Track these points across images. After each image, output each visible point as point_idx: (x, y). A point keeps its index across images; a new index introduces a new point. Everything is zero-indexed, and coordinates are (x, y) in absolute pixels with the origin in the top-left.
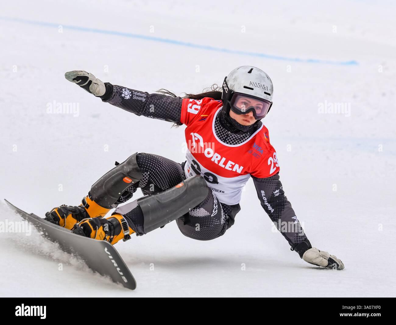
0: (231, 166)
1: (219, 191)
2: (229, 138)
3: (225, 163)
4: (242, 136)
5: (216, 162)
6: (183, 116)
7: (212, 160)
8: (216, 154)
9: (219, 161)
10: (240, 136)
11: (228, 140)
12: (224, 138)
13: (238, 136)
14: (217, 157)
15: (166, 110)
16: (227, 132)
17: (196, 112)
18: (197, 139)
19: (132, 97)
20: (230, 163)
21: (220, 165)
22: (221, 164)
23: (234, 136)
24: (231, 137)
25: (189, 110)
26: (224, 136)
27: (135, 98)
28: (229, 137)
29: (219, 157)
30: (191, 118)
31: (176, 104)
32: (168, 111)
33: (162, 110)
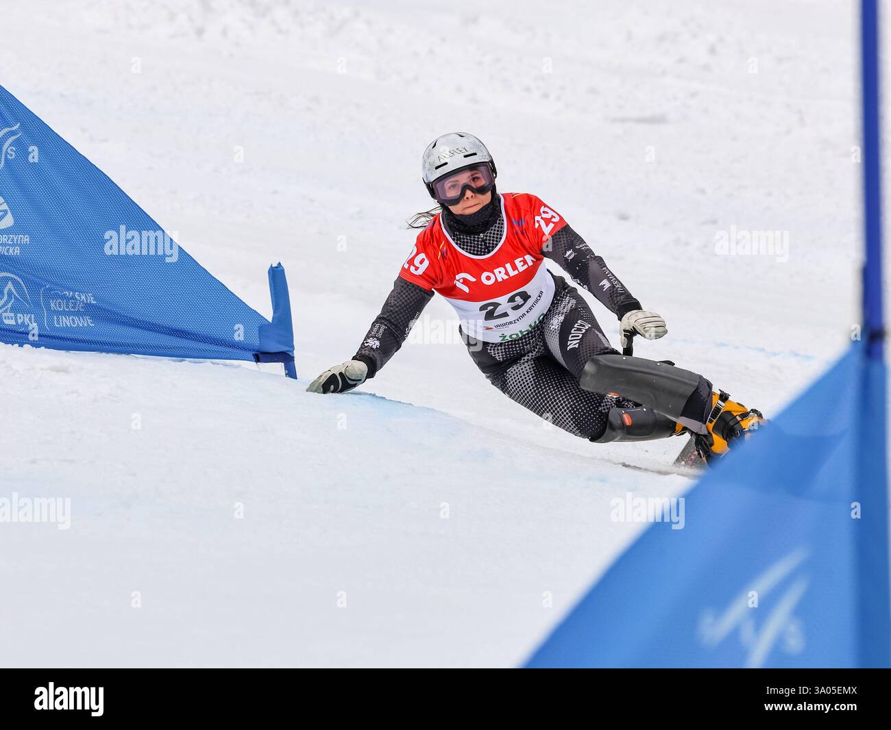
0: (522, 263)
1: (539, 298)
2: (488, 242)
3: (514, 268)
4: (497, 225)
5: (506, 277)
6: (424, 284)
7: (500, 280)
8: (496, 271)
9: (507, 273)
10: (495, 227)
11: (489, 243)
12: (483, 247)
13: (493, 228)
14: (500, 272)
15: (405, 306)
16: (478, 238)
17: (426, 263)
18: (461, 281)
19: (378, 339)
20: (518, 262)
21: (511, 275)
22: (512, 273)
23: (491, 233)
24: (488, 238)
25: (420, 272)
26: (481, 245)
27: (380, 335)
28: (486, 240)
29: (501, 269)
30: (433, 275)
31: (402, 289)
32: (408, 304)
33: (404, 311)
